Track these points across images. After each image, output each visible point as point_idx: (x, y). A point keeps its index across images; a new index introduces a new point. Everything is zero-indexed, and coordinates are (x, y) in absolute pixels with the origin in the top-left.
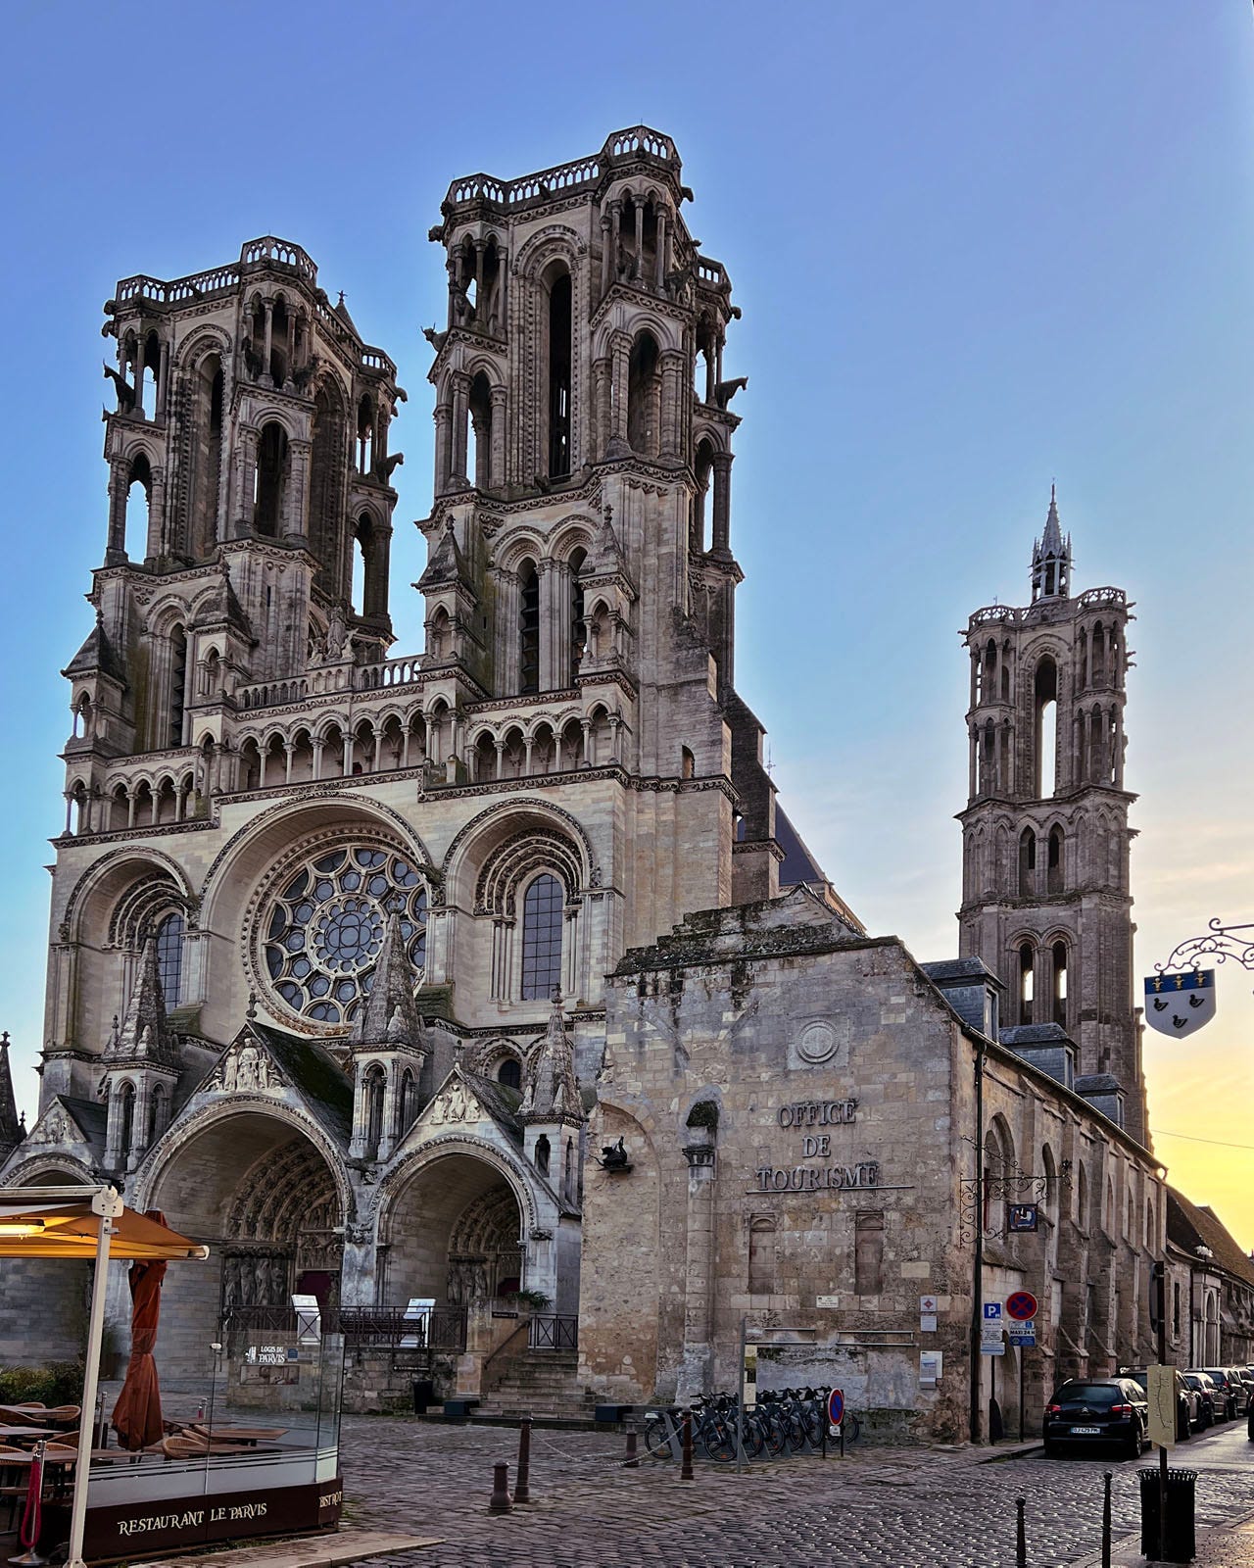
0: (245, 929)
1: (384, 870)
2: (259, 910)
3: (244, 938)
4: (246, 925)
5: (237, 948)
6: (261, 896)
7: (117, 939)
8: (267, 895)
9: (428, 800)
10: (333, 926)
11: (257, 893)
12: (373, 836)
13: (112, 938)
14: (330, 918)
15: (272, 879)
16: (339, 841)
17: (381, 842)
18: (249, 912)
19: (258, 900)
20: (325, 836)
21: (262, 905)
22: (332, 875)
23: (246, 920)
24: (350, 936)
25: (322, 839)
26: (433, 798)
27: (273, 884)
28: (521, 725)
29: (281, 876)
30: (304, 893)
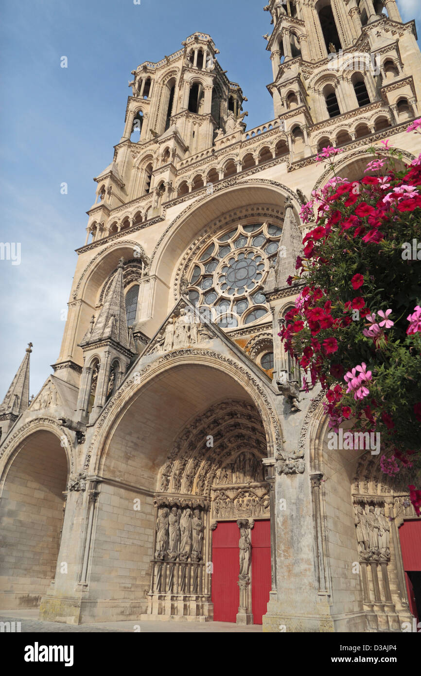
0: (177, 280)
1: (262, 232)
2: (185, 269)
3: (176, 285)
4: (177, 277)
5: (171, 291)
6: (187, 260)
7: (103, 301)
8: (190, 260)
9: (295, 169)
10: (231, 270)
11: (184, 259)
12: (255, 212)
13: (101, 300)
14: (229, 266)
15: (193, 250)
16: (233, 221)
17: (259, 215)
18: (179, 270)
19: (185, 263)
20: (225, 218)
21: (187, 266)
22: (229, 241)
23: (178, 275)
24: (242, 273)
25: (224, 221)
26: (296, 168)
27: (194, 253)
28: (346, 128)
29: (198, 248)
30: (213, 255)
